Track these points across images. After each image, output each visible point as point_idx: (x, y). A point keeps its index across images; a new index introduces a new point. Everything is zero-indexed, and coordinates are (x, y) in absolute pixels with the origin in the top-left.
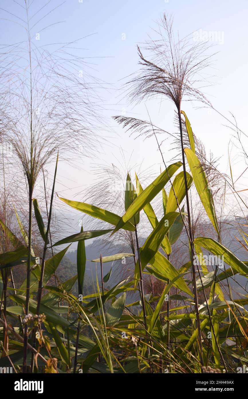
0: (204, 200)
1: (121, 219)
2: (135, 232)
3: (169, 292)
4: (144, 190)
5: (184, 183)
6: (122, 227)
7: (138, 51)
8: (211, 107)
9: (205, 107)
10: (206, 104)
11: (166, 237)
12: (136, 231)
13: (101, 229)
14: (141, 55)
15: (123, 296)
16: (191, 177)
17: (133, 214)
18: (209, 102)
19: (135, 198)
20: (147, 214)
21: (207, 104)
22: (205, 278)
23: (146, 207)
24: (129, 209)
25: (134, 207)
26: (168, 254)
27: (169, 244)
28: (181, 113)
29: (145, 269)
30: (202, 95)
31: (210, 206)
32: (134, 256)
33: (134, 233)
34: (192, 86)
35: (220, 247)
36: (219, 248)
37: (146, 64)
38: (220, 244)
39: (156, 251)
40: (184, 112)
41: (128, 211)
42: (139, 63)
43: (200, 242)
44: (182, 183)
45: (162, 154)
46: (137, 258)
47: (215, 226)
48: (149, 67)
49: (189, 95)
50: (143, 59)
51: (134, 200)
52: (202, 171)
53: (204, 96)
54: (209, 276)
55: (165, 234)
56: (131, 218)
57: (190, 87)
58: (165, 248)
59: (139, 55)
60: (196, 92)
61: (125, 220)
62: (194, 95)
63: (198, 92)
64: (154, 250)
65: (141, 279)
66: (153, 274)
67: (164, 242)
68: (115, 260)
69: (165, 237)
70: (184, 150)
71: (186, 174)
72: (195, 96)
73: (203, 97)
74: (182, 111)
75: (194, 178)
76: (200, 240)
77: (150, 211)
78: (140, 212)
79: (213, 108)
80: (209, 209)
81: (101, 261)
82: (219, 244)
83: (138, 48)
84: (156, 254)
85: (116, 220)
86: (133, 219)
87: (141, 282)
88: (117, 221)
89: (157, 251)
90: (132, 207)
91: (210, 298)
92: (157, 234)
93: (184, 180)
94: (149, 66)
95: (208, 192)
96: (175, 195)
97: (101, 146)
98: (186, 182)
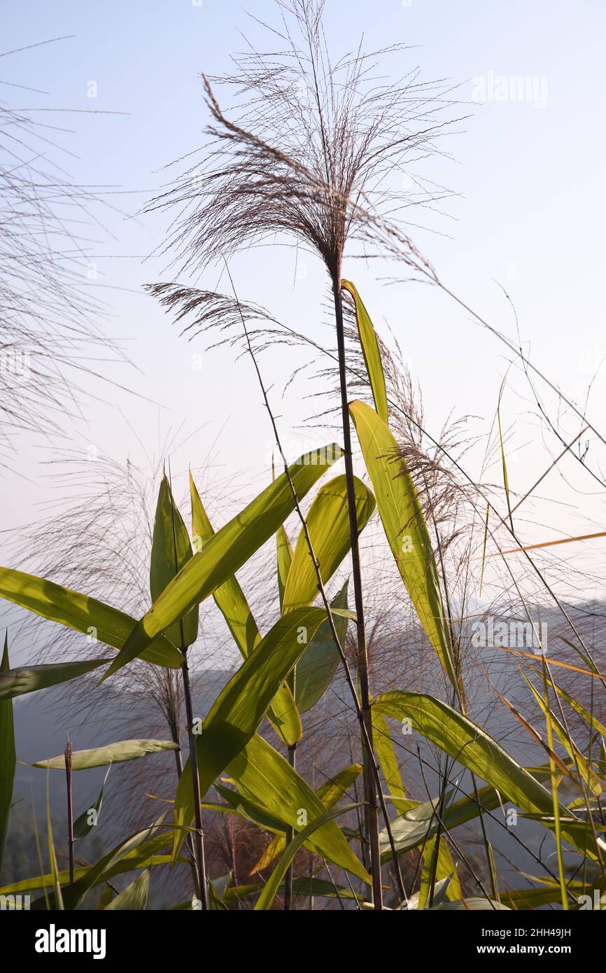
0: (407, 569)
1: (137, 626)
2: (181, 670)
3: (289, 869)
4: (218, 533)
5: (345, 510)
6: (142, 654)
7: (206, 95)
8: (434, 282)
9: (414, 279)
10: (418, 272)
11: (284, 687)
12: (185, 669)
13: (69, 659)
14: (214, 107)
15: (138, 884)
16: (369, 494)
17: (178, 611)
18: (427, 265)
19: (185, 560)
20: (226, 612)
21: (421, 270)
22: (410, 820)
23: (222, 591)
24: (165, 596)
25: (182, 590)
26: (291, 743)
27: (294, 712)
28: (343, 288)
29: (213, 794)
30: (408, 243)
31: (428, 590)
32: (177, 750)
33: (177, 673)
34: (375, 210)
35: (456, 724)
36: (453, 727)
37: (231, 137)
38: (459, 715)
39: (251, 734)
40: (351, 284)
41: (163, 601)
42: (208, 133)
43: (392, 707)
44: (340, 510)
45: (272, 419)
46: (184, 755)
47: (441, 655)
48: (242, 147)
49: (366, 240)
50: (221, 119)
51: (182, 566)
52: (405, 472)
53: (412, 245)
54: (424, 816)
55: (281, 677)
56: (170, 625)
57: (371, 213)
58: (282, 723)
59: (211, 108)
60: (389, 231)
61: (150, 629)
62: (382, 242)
63: (396, 231)
64: (244, 729)
65: (198, 826)
66: (240, 810)
67: (279, 703)
68: (114, 762)
69: (281, 687)
70: (350, 407)
71: (355, 483)
72: (382, 244)
73: (411, 248)
74: (344, 281)
75: (378, 500)
76: (392, 702)
77: (235, 604)
78: (201, 605)
79: (440, 284)
80: (424, 600)
81: (68, 763)
82: (455, 712)
83: (207, 84)
84: (251, 745)
85: (121, 630)
86: (176, 628)
87: (199, 836)
88: (124, 632)
89: (254, 733)
90: (174, 588)
91: (424, 887)
92: (254, 676)
93: (347, 503)
94: (240, 142)
95: (423, 545)
96: (311, 554)
97: (74, 399)
98: (352, 510)
